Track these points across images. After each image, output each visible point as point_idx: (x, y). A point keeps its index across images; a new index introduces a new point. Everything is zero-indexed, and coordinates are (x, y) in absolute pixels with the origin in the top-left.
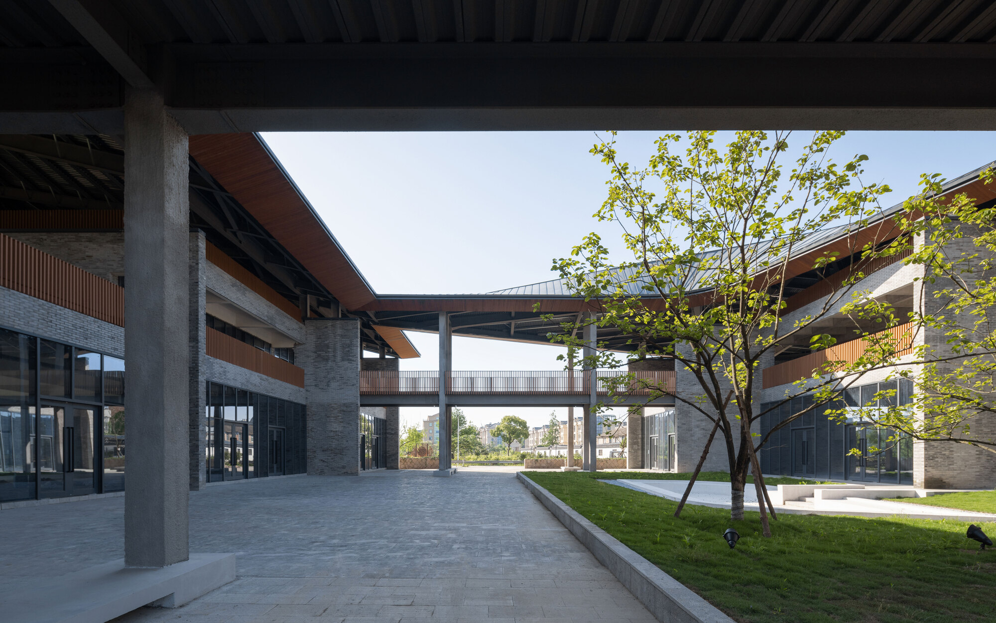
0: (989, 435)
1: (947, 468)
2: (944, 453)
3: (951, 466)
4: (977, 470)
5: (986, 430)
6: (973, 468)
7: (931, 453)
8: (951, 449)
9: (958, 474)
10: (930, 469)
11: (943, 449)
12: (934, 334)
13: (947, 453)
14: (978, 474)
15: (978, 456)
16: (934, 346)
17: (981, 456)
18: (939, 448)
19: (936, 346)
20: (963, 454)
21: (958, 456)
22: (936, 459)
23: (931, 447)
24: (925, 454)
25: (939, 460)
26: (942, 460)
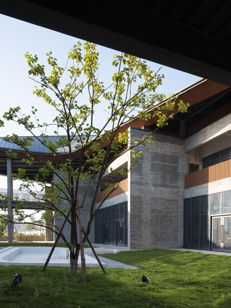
0: (156, 226)
1: (139, 240)
2: (138, 233)
3: (141, 239)
4: (151, 241)
5: (154, 224)
6: (149, 240)
7: (133, 233)
8: (141, 232)
9: (144, 243)
10: (132, 241)
11: (138, 232)
12: (134, 180)
13: (139, 233)
14: (151, 243)
15: (151, 235)
16: (134, 186)
17: (152, 235)
18: (136, 231)
19: (135, 186)
20: (146, 234)
21: (144, 235)
22: (135, 236)
23: (133, 231)
24: (131, 234)
25: (137, 237)
26: (137, 236)
